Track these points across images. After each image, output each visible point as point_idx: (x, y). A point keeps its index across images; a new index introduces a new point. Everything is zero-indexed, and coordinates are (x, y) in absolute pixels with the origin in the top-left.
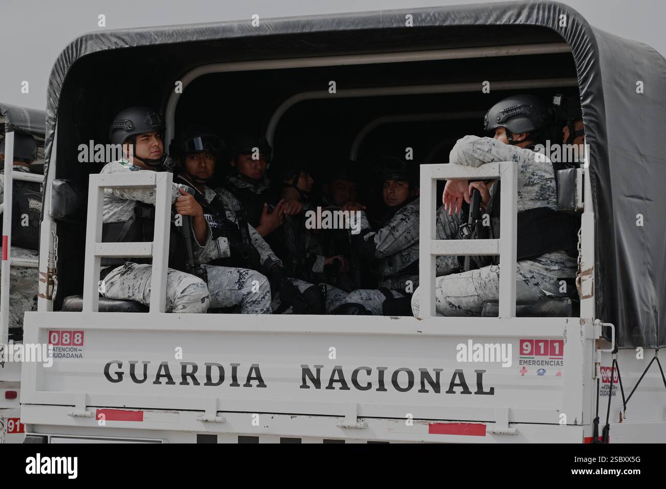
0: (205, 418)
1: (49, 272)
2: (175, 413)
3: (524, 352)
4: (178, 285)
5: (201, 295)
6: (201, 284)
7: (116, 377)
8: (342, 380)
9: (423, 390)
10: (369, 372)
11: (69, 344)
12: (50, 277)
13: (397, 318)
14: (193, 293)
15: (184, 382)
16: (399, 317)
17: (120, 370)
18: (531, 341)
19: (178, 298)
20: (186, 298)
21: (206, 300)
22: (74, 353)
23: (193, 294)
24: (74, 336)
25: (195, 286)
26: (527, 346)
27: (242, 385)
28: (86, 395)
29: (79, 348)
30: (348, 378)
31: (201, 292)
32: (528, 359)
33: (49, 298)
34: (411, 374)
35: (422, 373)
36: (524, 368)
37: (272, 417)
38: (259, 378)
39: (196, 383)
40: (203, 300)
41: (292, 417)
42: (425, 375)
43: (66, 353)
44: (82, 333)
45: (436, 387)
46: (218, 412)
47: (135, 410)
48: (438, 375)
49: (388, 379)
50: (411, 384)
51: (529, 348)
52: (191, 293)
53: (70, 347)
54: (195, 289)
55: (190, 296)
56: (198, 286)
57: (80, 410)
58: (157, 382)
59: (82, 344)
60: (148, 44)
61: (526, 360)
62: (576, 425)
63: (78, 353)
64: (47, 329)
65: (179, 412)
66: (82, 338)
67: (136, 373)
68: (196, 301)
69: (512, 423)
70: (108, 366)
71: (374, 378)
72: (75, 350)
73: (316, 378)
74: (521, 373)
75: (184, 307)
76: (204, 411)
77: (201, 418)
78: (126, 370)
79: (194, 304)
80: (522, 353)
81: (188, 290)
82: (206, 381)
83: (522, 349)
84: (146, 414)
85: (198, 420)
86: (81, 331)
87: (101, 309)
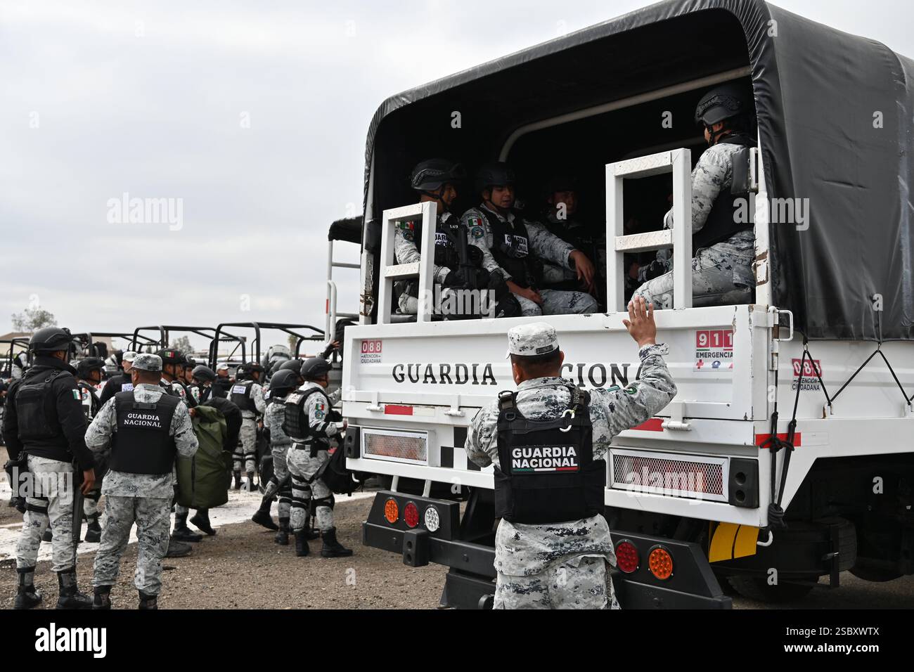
0: (450, 412)
1: (365, 294)
2: (432, 408)
3: (701, 344)
7: (400, 378)
10: (571, 369)
11: (373, 352)
12: (366, 298)
15: (443, 382)
17: (402, 372)
18: (706, 333)
22: (376, 359)
26: (703, 338)
27: (480, 383)
28: (378, 393)
29: (379, 354)
32: (704, 352)
33: (366, 315)
34: (603, 370)
35: (612, 368)
36: (701, 361)
38: (491, 376)
39: (450, 382)
42: (615, 369)
43: (371, 359)
44: (381, 342)
46: (460, 407)
47: (408, 406)
48: (625, 370)
49: (585, 375)
50: (604, 379)
51: (705, 339)
53: (373, 354)
57: (374, 406)
58: (425, 382)
59: (380, 351)
60: (423, 98)
61: (702, 352)
62: (746, 420)
63: (379, 358)
64: (361, 340)
65: (435, 407)
66: (381, 346)
67: (412, 374)
69: (687, 418)
70: (395, 368)
71: (575, 374)
72: (377, 356)
74: (697, 367)
76: (450, 406)
77: (446, 412)
78: (405, 372)
80: (698, 346)
82: (456, 380)
83: (698, 341)
84: (415, 409)
85: (446, 414)
86: (379, 341)
87: (393, 321)
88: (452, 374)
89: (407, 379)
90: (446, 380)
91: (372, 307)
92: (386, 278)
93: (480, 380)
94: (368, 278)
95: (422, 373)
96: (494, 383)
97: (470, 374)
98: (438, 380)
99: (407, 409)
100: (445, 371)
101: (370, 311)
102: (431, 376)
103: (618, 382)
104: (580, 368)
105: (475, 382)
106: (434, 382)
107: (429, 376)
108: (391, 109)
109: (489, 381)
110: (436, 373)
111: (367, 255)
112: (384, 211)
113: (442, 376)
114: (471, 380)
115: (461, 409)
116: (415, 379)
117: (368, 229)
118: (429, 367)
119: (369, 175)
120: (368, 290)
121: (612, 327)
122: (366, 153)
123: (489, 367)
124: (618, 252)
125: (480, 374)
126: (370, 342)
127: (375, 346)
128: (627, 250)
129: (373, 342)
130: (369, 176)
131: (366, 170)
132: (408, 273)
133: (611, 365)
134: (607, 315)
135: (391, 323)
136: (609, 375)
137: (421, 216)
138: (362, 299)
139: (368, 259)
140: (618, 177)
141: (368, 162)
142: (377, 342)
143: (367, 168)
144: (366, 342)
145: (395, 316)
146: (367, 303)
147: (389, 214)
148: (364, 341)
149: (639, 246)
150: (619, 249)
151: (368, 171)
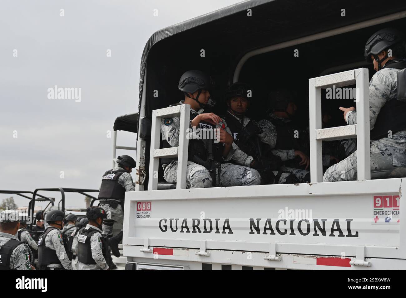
88: (201, 226)
89: (169, 229)
90: (197, 230)
91: (144, 178)
92: (154, 157)
93: (221, 230)
94: (142, 157)
95: (179, 225)
96: (231, 232)
97: (214, 226)
98: (191, 230)
99: (168, 251)
100: (196, 224)
101: (143, 181)
102: (186, 227)
103: (319, 232)
104: (292, 222)
105: (218, 232)
106: (188, 231)
107: (185, 227)
108: (158, 39)
109: (227, 231)
110: (190, 225)
111: (141, 141)
112: (153, 111)
113: (194, 227)
114: (214, 230)
115: (208, 251)
116: (175, 229)
117: (142, 123)
118: (185, 221)
119: (143, 85)
120: (142, 166)
121: (314, 193)
122: (141, 70)
123: (227, 221)
124: (318, 140)
125: (221, 226)
126: (143, 203)
127: (146, 206)
128: (324, 139)
129: (145, 203)
130: (142, 86)
131: (140, 82)
132: (170, 154)
133: (314, 220)
134: (311, 185)
135: (158, 189)
136: (312, 227)
138: (138, 172)
139: (141, 144)
140: (317, 88)
141: (142, 77)
142: (148, 203)
143: (141, 80)
144: (140, 203)
145: (161, 185)
146: (141, 175)
147: (157, 113)
148: (139, 203)
149: (332, 136)
150: (318, 138)
151: (142, 83)
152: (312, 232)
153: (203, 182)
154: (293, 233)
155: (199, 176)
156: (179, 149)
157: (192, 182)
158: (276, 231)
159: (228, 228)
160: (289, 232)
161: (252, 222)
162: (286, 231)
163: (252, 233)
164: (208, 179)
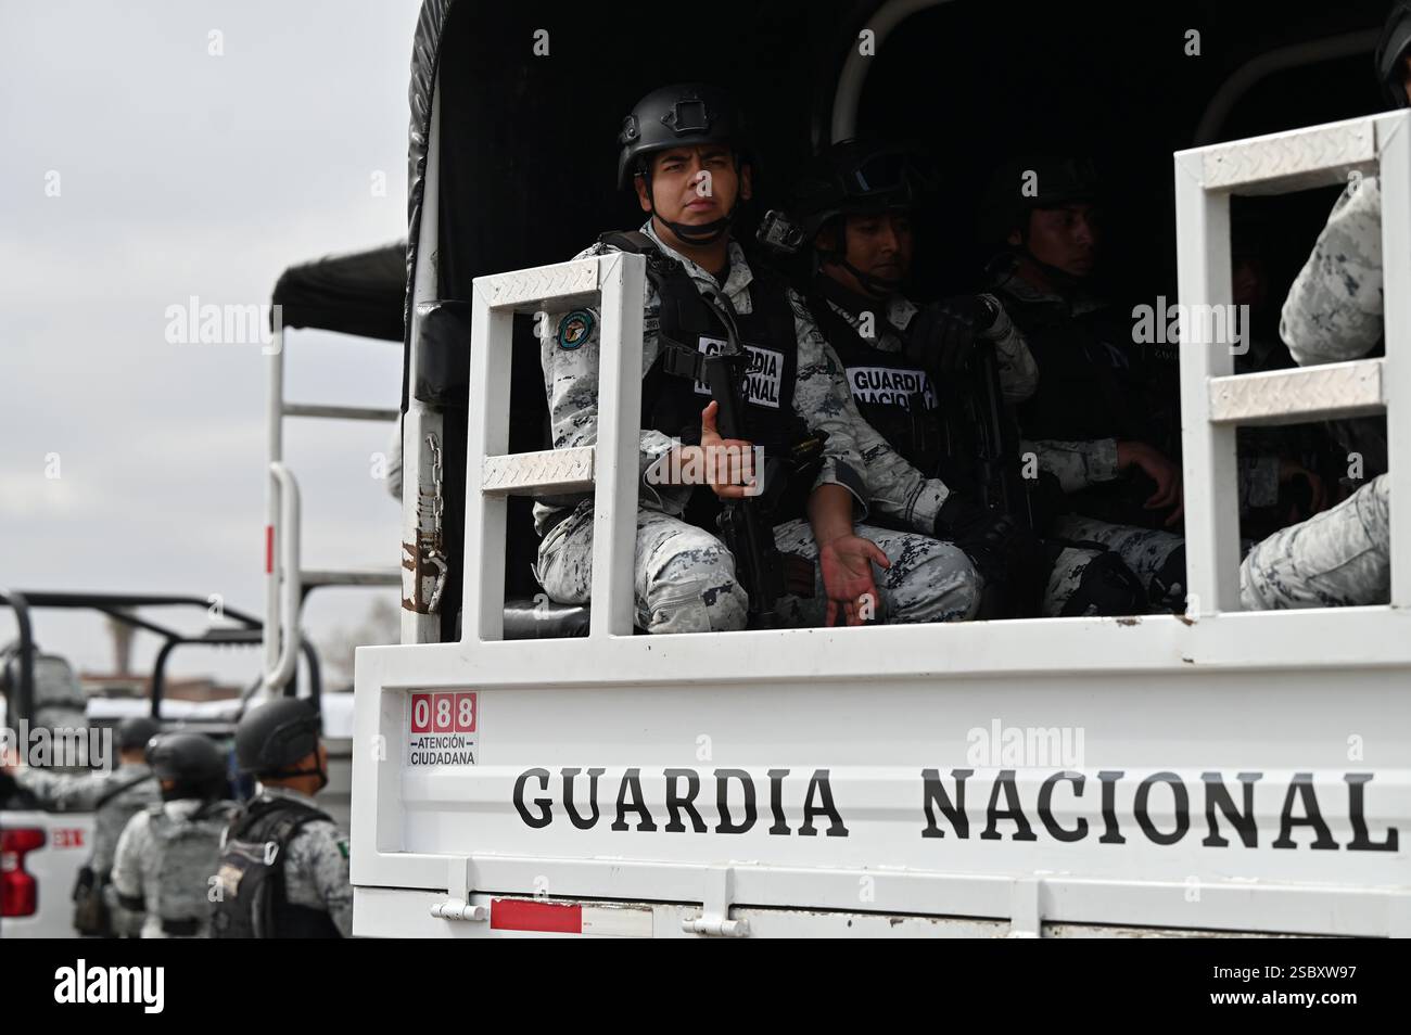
0: (699, 924)
1: (420, 542)
2: (644, 909)
4: (652, 558)
5: (705, 582)
6: (707, 553)
7: (538, 814)
8: (1015, 813)
9: (1214, 840)
10: (1079, 787)
11: (449, 729)
12: (423, 554)
13: (1133, 623)
14: (680, 577)
15: (675, 826)
16: (1137, 618)
17: (544, 795)
19: (651, 593)
20: (665, 592)
21: (720, 597)
22: (459, 750)
23: (679, 582)
24: (436, 704)
25: (689, 560)
27: (794, 831)
28: (470, 863)
29: (468, 736)
30: (1029, 805)
31: (702, 576)
33: (422, 608)
34: (1180, 791)
35: (1208, 787)
37: (850, 924)
38: (829, 809)
39: (700, 827)
40: (709, 598)
41: (893, 923)
42: (1216, 792)
43: (443, 751)
44: (473, 697)
45: (1247, 828)
46: (733, 907)
47: (565, 903)
48: (1248, 790)
49: (1124, 805)
50: (1183, 821)
52: (676, 579)
53: (450, 735)
54: (685, 568)
55: (672, 585)
56: (695, 559)
57: (456, 904)
58: (620, 825)
59: (472, 728)
63: (467, 749)
64: (409, 690)
65: (654, 906)
66: (473, 711)
67: (576, 801)
68: (688, 599)
70: (521, 782)
71: (1091, 804)
72: (461, 742)
73: (955, 807)
75: (664, 618)
76: (701, 904)
77: (690, 925)
78: (555, 793)
79: (685, 609)
81: (671, 569)
82: (718, 821)
84: (587, 912)
85: (687, 930)
86: (471, 694)
87: (512, 632)
88: (706, 800)
89: (561, 817)
90: (686, 819)
91: (441, 582)
92: (486, 492)
93: (795, 822)
94: (427, 490)
95: (608, 797)
96: (838, 830)
97: (763, 800)
98: (662, 819)
100: (682, 792)
101: (437, 595)
102: (639, 806)
103: (1228, 831)
104: (1109, 784)
105: (780, 828)
106: (647, 825)
107: (632, 807)
109: (822, 823)
110: (655, 797)
111: (423, 418)
112: (475, 280)
113: (673, 804)
114: (766, 820)
115: (738, 913)
116: (587, 815)
117: (425, 335)
118: (632, 780)
119: (425, 161)
120: (427, 529)
121: (1204, 660)
122: (414, 88)
123: (821, 782)
124: (1218, 426)
125: (793, 801)
126: (438, 697)
127: (455, 712)
128: (1246, 420)
129: (449, 697)
130: (423, 165)
131: (413, 145)
132: (556, 480)
133: (1205, 776)
134: (1189, 623)
135: (508, 636)
136: (1197, 806)
137: (593, 298)
138: (410, 557)
139: (424, 430)
140: (1212, 194)
141: (421, 120)
142: (460, 697)
143: (416, 136)
144: (426, 697)
145: (518, 613)
146: (425, 570)
147: (492, 292)
148: (418, 696)
149: (1281, 408)
150: (1220, 416)
151: (421, 148)
152: (1199, 831)
153: (708, 604)
154: (1113, 836)
155: (687, 575)
156: (597, 455)
157: (658, 603)
158: (1038, 827)
159: (824, 809)
160: (1098, 829)
161: (933, 787)
162: (1083, 823)
163: (932, 832)
164: (726, 588)
